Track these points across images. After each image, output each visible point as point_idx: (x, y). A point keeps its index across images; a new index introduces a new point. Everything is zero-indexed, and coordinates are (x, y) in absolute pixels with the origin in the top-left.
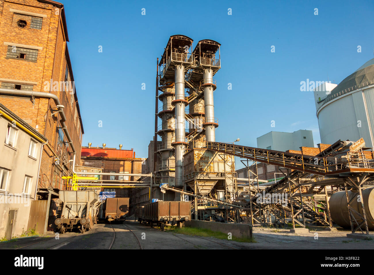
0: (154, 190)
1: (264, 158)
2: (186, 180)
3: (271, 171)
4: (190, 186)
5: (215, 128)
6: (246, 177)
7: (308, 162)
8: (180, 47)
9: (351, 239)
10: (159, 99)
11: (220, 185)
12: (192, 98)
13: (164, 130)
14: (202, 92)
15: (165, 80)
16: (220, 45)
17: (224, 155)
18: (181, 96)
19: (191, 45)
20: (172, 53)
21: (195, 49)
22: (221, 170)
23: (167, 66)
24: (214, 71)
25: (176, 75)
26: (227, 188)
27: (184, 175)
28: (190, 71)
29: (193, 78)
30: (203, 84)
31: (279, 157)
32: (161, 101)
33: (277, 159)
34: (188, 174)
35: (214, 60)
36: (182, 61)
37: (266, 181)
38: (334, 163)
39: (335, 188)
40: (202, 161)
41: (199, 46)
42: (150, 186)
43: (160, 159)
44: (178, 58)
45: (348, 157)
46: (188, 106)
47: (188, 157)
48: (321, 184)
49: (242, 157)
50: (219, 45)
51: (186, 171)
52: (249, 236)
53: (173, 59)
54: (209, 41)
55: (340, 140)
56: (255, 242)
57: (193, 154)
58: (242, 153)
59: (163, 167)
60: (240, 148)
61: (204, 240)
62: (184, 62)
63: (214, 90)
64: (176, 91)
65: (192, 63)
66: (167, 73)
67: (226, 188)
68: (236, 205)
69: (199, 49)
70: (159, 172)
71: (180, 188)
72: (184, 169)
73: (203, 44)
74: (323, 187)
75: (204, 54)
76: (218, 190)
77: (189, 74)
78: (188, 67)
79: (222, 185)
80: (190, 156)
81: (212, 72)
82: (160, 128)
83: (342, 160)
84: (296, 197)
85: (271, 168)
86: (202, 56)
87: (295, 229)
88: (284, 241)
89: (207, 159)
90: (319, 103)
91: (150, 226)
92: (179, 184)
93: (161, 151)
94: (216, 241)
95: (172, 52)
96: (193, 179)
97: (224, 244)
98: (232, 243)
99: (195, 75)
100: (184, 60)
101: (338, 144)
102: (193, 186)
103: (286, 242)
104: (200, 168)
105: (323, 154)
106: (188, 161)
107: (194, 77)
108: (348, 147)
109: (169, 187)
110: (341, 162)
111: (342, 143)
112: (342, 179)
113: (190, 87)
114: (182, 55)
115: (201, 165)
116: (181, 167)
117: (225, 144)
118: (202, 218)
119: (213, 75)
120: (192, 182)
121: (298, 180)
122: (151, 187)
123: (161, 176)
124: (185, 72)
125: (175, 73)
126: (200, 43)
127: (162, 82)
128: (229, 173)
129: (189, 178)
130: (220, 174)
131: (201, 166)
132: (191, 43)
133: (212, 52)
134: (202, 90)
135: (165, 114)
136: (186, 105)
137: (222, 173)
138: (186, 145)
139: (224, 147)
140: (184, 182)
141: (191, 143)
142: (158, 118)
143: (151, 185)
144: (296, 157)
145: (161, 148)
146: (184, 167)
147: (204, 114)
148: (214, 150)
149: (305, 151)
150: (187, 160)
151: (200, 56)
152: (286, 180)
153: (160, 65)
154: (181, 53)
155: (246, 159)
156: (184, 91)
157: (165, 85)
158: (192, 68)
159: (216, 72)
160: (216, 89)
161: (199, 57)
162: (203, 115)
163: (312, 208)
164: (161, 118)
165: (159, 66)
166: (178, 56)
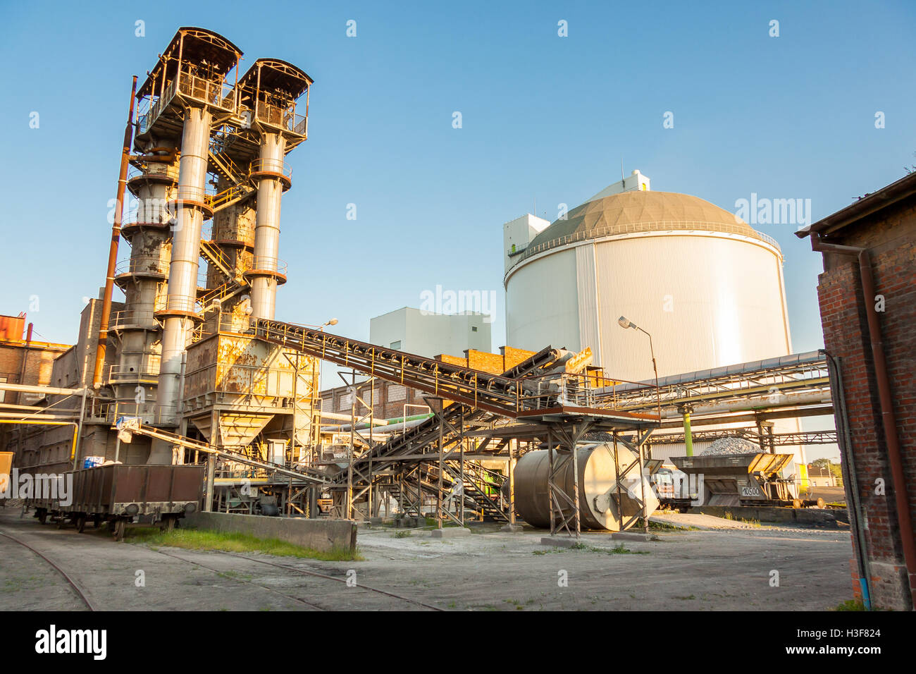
0: (88, 434)
1: (393, 370)
2: (189, 412)
3: (396, 400)
4: (199, 426)
5: (278, 284)
6: (336, 409)
7: (485, 388)
8: (205, 62)
9: (548, 548)
10: (129, 188)
11: (279, 427)
12: (225, 202)
13: (135, 274)
14: (251, 189)
15: (151, 139)
16: (312, 81)
17: (297, 355)
18: (194, 190)
19: (236, 64)
20: (182, 74)
21: (246, 77)
22: (286, 392)
23: (161, 104)
24: (288, 144)
25: (186, 132)
26: (296, 436)
27: (185, 397)
28: (226, 131)
29: (231, 149)
30: (258, 170)
31: (426, 372)
32: (133, 194)
33: (420, 376)
34: (197, 397)
35: (293, 116)
36: (206, 101)
37: (384, 422)
38: (534, 393)
39: (523, 444)
40: (238, 364)
41: (257, 72)
42: (77, 421)
43: (115, 349)
44: (195, 90)
45: (561, 383)
46: (211, 220)
47: (199, 352)
48: (504, 434)
49: (342, 363)
50: (308, 82)
51: (192, 389)
52: (349, 547)
53: (181, 88)
54: (284, 65)
55: (550, 347)
56: (361, 560)
57: (217, 346)
58: (341, 354)
59: (121, 372)
60: (340, 342)
61: (237, 559)
62: (211, 104)
63: (284, 191)
64: (181, 174)
65: (233, 110)
66: (160, 123)
67: (292, 435)
68: (314, 476)
69: (255, 78)
70: (108, 386)
71: (171, 429)
72: (186, 380)
73: (269, 70)
74: (506, 441)
75: (268, 94)
76: (271, 440)
77: (223, 138)
78: (222, 120)
79: (283, 429)
80: (207, 351)
81: (285, 145)
82: (124, 269)
83: (551, 389)
84: (450, 461)
85: (397, 392)
86: (262, 98)
87: (443, 530)
88: (420, 556)
89: (252, 361)
90: (511, 256)
91: (78, 529)
92: (165, 419)
93: (120, 331)
94: (270, 561)
95: (182, 70)
96: (208, 410)
97: (290, 566)
98: (308, 564)
99: (237, 143)
100: (212, 99)
101: (544, 356)
102: (208, 426)
103: (426, 557)
104: (231, 382)
105: (516, 372)
106: (198, 363)
107: (235, 147)
108: (562, 363)
109: (143, 428)
110: (548, 392)
111: (552, 353)
112: (545, 427)
113: (222, 170)
114: (208, 86)
115: (235, 375)
116: (178, 377)
117: (303, 328)
118: (222, 507)
119: (286, 154)
120: (207, 417)
121: (459, 424)
122: (81, 424)
123: (113, 395)
124: (211, 131)
125: (182, 127)
126: (261, 65)
127: (141, 144)
128: (304, 400)
129: (198, 406)
130: (280, 401)
131: (235, 378)
132: (236, 60)
133: (288, 93)
134: (252, 186)
135: (143, 230)
136: (206, 217)
137: (285, 399)
138: (197, 321)
139: (299, 337)
140: (183, 416)
141: (211, 317)
142: (121, 238)
143: (81, 420)
144: (461, 375)
145: (120, 323)
146: (186, 376)
147: (253, 246)
148: (273, 340)
149: (475, 361)
150: (196, 360)
151: (257, 99)
152: (435, 422)
153: (140, 96)
154: (206, 78)
155: (350, 370)
156: (205, 178)
157: (151, 154)
158: (233, 125)
159: (293, 147)
160: (289, 188)
161: (255, 99)
162: (250, 250)
163: (478, 485)
164: (130, 241)
165: (136, 100)
166: (196, 85)
